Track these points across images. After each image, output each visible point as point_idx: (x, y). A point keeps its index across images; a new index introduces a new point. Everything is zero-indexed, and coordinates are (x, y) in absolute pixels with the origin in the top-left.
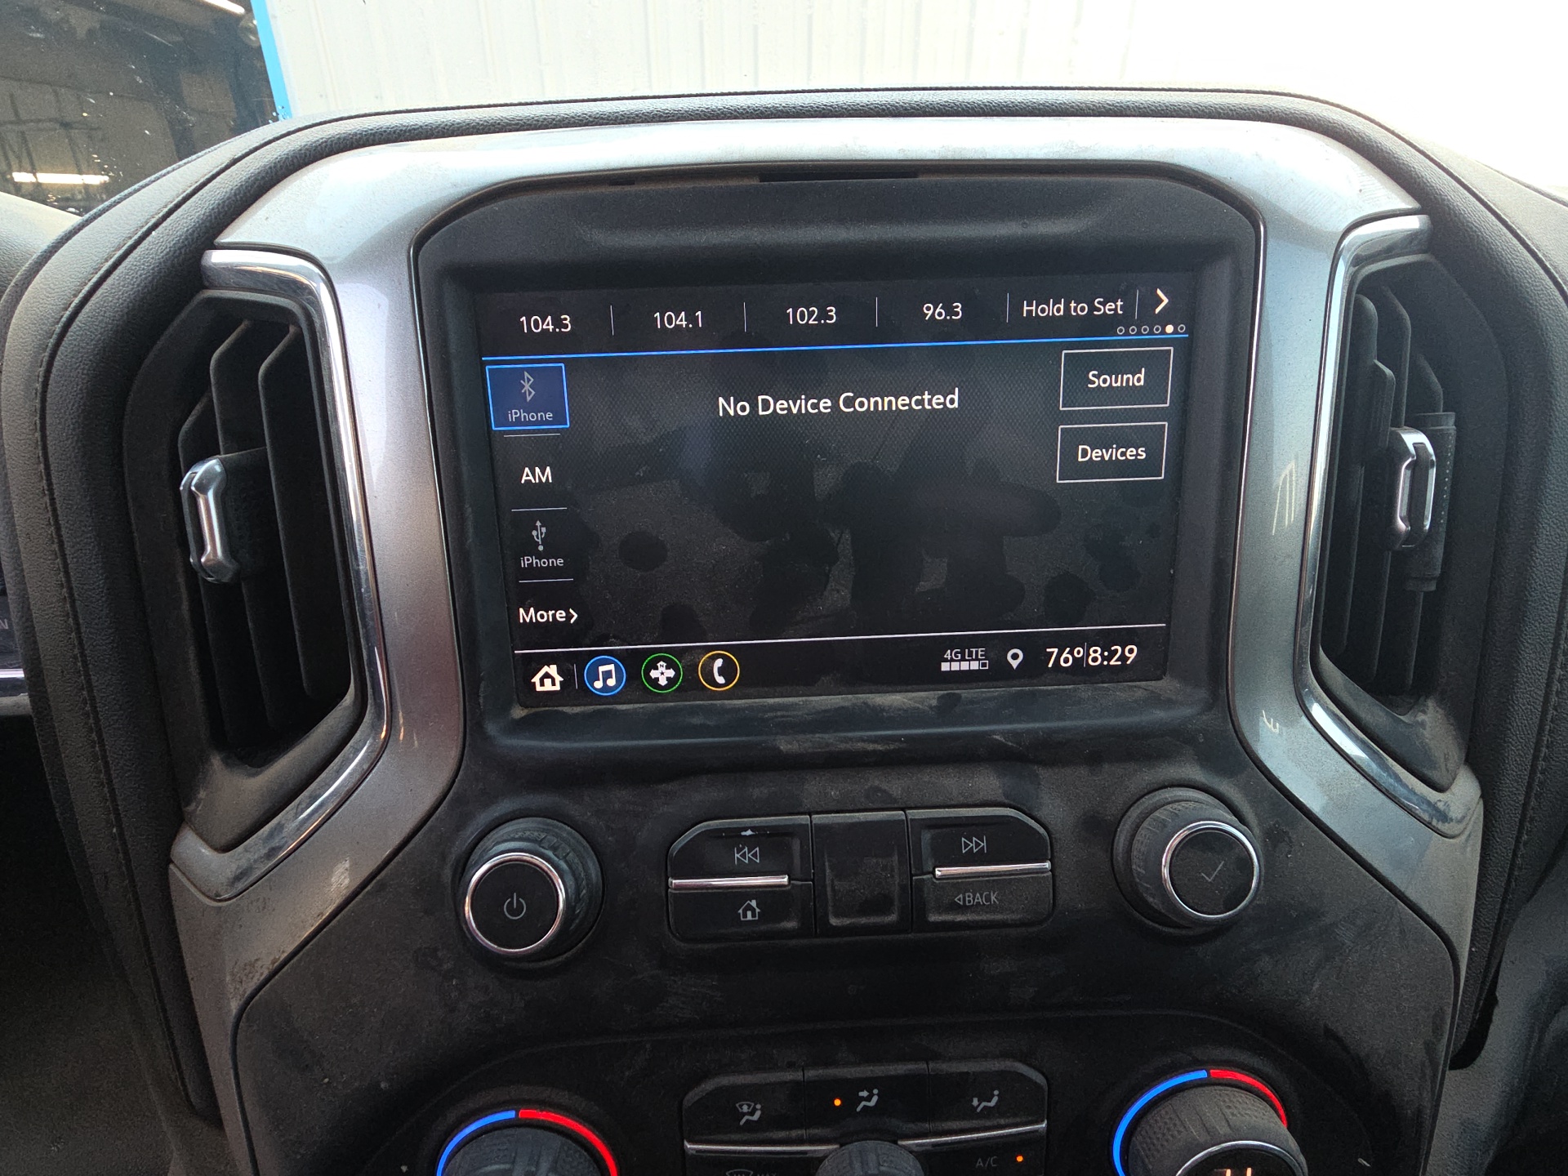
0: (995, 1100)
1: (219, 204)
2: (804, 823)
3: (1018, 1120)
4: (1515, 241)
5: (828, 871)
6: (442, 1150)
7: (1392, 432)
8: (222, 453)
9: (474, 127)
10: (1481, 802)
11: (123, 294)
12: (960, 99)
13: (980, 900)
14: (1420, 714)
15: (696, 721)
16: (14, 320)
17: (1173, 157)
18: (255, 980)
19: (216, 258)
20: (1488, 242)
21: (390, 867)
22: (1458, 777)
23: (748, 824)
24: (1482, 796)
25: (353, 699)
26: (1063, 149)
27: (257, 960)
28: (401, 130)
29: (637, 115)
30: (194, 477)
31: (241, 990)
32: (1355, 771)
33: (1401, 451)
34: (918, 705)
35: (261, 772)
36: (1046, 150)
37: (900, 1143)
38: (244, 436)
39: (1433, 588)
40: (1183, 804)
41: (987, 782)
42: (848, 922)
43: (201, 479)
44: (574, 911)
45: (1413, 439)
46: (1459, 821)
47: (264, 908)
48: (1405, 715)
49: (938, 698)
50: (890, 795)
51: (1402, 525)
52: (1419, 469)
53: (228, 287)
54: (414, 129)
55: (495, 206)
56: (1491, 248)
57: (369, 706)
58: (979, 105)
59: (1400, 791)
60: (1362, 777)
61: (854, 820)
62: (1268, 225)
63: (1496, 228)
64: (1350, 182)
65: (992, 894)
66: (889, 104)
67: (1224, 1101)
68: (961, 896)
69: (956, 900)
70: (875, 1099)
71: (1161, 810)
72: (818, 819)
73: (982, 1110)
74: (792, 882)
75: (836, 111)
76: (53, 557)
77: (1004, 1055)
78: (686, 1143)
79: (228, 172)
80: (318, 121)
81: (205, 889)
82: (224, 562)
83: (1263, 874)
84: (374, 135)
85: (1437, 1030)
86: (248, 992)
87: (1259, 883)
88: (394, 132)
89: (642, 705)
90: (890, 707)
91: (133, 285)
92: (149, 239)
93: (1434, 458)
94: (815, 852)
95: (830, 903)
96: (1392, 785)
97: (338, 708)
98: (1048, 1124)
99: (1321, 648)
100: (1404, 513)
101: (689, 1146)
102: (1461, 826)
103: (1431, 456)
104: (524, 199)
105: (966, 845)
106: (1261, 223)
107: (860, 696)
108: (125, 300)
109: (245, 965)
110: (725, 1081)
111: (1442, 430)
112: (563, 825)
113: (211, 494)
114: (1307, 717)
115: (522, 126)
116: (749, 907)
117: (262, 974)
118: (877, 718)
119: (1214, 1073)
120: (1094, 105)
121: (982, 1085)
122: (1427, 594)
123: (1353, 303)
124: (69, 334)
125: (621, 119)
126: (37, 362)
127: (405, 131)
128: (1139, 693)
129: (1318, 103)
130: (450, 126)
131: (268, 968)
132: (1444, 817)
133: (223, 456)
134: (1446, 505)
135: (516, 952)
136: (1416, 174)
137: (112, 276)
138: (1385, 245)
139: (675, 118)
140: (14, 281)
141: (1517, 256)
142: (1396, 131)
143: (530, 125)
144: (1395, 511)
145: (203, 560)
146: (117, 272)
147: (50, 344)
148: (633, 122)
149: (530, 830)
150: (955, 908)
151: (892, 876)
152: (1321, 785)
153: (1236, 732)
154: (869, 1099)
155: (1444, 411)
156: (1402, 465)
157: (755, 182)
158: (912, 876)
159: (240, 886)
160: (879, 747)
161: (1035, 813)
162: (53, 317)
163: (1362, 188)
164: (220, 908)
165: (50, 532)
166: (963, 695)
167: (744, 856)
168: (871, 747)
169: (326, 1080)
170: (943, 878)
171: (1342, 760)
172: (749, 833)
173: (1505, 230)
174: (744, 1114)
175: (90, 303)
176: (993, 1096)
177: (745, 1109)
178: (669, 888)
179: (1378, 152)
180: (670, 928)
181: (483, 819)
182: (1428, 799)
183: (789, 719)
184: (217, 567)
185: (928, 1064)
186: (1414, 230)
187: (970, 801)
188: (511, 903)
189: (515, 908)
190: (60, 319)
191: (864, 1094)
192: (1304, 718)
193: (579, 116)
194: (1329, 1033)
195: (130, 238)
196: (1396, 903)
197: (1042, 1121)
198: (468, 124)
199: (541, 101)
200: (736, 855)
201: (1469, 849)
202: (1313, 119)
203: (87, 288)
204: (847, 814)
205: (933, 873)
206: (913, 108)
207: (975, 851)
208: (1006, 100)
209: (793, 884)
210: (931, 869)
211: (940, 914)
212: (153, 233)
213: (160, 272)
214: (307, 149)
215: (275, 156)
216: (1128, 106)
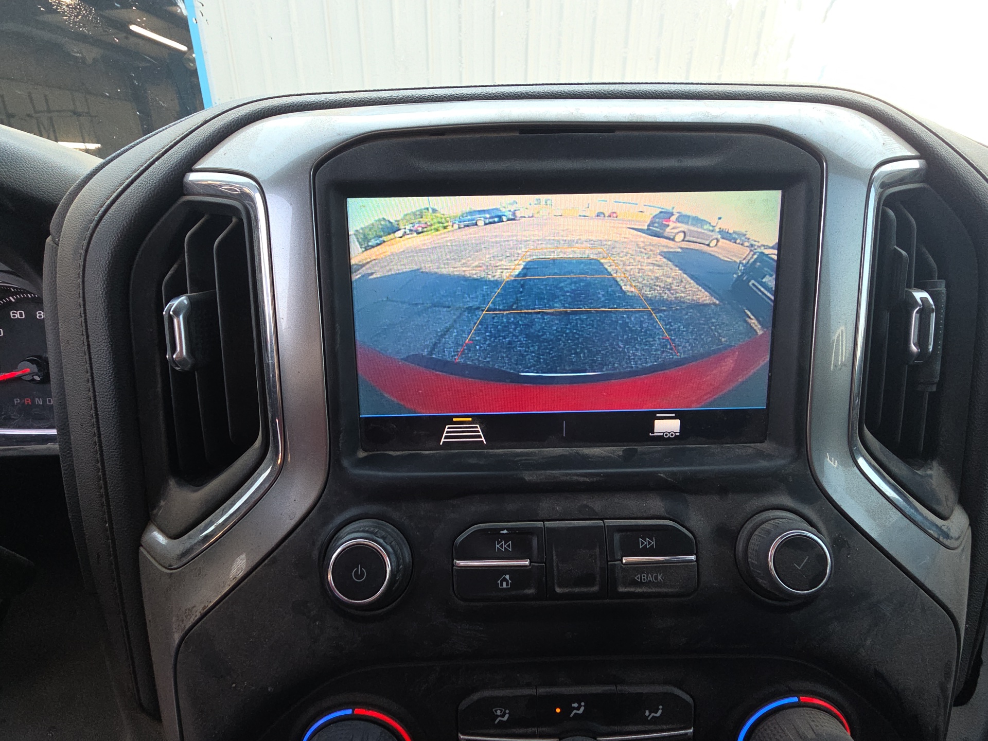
0: (660, 712)
1: (196, 146)
2: (539, 526)
3: (674, 726)
4: (979, 176)
5: (555, 557)
6: (304, 734)
7: (906, 291)
8: (189, 292)
9: (348, 103)
10: (970, 528)
11: (136, 197)
12: (638, 89)
13: (651, 579)
14: (929, 469)
15: (473, 461)
16: (68, 214)
17: (770, 122)
18: (192, 619)
19: (193, 177)
20: (962, 176)
21: (280, 548)
22: (954, 512)
23: (505, 527)
24: (970, 525)
25: (260, 444)
26: (703, 117)
27: (193, 607)
28: (305, 104)
29: (445, 97)
30: (172, 306)
31: (183, 625)
32: (889, 503)
33: (913, 303)
34: (610, 455)
35: (199, 490)
36: (692, 117)
37: (598, 739)
38: (202, 283)
39: (934, 389)
40: (780, 520)
41: (656, 504)
42: (567, 591)
43: (176, 307)
44: (396, 577)
45: (919, 295)
46: (957, 539)
47: (199, 574)
48: (919, 470)
49: (623, 451)
50: (594, 510)
51: (914, 348)
52: (924, 312)
53: (199, 194)
54: (313, 104)
55: (362, 147)
56: (964, 180)
57: (270, 448)
58: (649, 92)
59: (918, 518)
60: (894, 508)
61: (571, 526)
62: (828, 163)
63: (967, 168)
64: (877, 138)
65: (659, 575)
66: (595, 91)
67: (810, 717)
68: (639, 575)
69: (636, 578)
70: (582, 709)
71: (766, 524)
72: (548, 524)
73: (651, 719)
74: (532, 564)
75: (563, 95)
76: (83, 355)
77: (665, 683)
78: (459, 735)
79: (202, 128)
80: (255, 99)
81: (162, 562)
82: (188, 359)
83: (833, 565)
84: (289, 107)
85: (947, 675)
86: (187, 627)
87: (831, 571)
88: (301, 105)
89: (438, 451)
90: (593, 456)
91: (143, 192)
92: (154, 166)
93: (934, 307)
94: (546, 544)
95: (556, 578)
96: (913, 514)
97: (251, 449)
98: (694, 730)
99: (865, 426)
100: (916, 341)
101: (462, 737)
102: (958, 542)
103: (932, 305)
104: (380, 142)
105: (642, 543)
106: (824, 161)
107: (574, 448)
108: (138, 201)
109: (186, 610)
110: (487, 693)
111: (938, 290)
112: (388, 524)
113: (181, 317)
114: (857, 467)
115: (377, 102)
116: (505, 579)
117: (196, 616)
118: (585, 462)
119: (802, 699)
120: (719, 93)
121: (651, 701)
122: (931, 393)
123: (881, 211)
124: (103, 221)
125: (435, 99)
126: (82, 237)
127: (307, 105)
128: (750, 451)
129: (855, 93)
130: (334, 102)
131: (200, 612)
132: (947, 536)
133: (189, 294)
134: (941, 337)
135: (359, 603)
136: (917, 135)
137: (131, 187)
138: (899, 177)
139: (467, 98)
140: (69, 191)
141: (981, 185)
142: (903, 110)
143: (382, 102)
144: (910, 339)
145: (174, 356)
146: (134, 185)
147: (91, 227)
148: (442, 101)
149: (368, 527)
150: (635, 583)
151: (595, 562)
152: (867, 511)
153: (812, 475)
154: (578, 709)
155: (938, 279)
156: (913, 311)
157: (517, 134)
158: (608, 561)
159: (185, 560)
160: (587, 480)
161: (687, 524)
162: (93, 211)
163: (885, 142)
164: (171, 574)
165: (82, 339)
166: (639, 449)
167: (502, 546)
168: (582, 479)
169: (234, 685)
170: (627, 564)
171: (880, 496)
172: (505, 532)
173: (973, 169)
174: (498, 716)
175: (116, 203)
176: (658, 709)
177: (499, 712)
178: (454, 566)
179: (893, 122)
180: (454, 592)
181: (339, 520)
182: (937, 523)
183: (530, 461)
184: (182, 361)
185: (616, 687)
186: (916, 168)
187: (645, 515)
188: (357, 571)
189: (359, 574)
190: (98, 212)
191: (575, 705)
192: (855, 468)
193: (410, 97)
194: (878, 674)
195: (142, 166)
196: (919, 590)
197: (690, 728)
198: (345, 101)
199: (387, 89)
200: (497, 546)
201: (963, 557)
202: (853, 102)
203: (115, 194)
204: (567, 522)
205: (621, 560)
206: (609, 94)
207: (648, 547)
208: (665, 90)
209: (533, 565)
210: (620, 558)
211: (626, 587)
212: (156, 163)
213: (159, 185)
214: (250, 115)
215: (231, 119)
216: (740, 94)
